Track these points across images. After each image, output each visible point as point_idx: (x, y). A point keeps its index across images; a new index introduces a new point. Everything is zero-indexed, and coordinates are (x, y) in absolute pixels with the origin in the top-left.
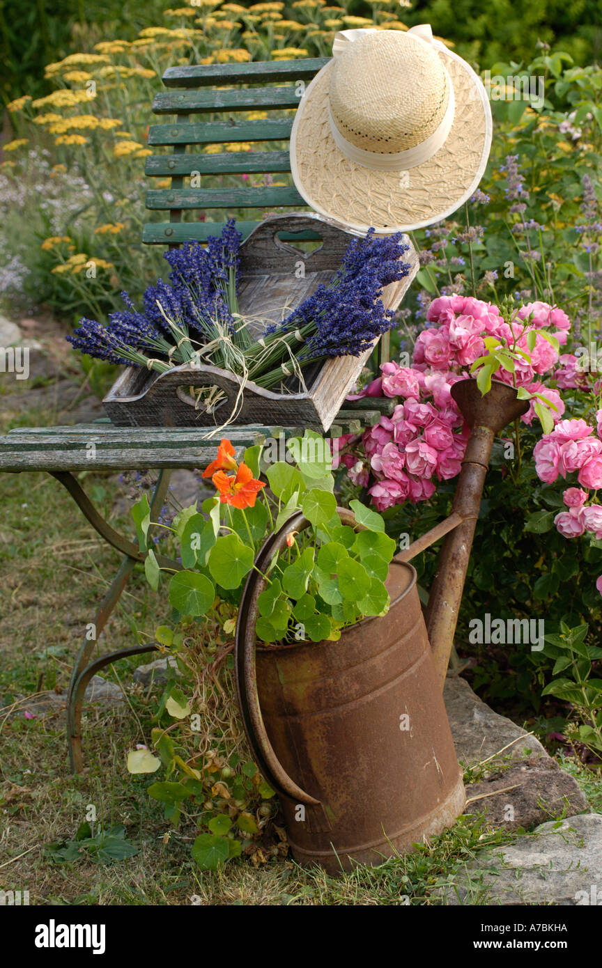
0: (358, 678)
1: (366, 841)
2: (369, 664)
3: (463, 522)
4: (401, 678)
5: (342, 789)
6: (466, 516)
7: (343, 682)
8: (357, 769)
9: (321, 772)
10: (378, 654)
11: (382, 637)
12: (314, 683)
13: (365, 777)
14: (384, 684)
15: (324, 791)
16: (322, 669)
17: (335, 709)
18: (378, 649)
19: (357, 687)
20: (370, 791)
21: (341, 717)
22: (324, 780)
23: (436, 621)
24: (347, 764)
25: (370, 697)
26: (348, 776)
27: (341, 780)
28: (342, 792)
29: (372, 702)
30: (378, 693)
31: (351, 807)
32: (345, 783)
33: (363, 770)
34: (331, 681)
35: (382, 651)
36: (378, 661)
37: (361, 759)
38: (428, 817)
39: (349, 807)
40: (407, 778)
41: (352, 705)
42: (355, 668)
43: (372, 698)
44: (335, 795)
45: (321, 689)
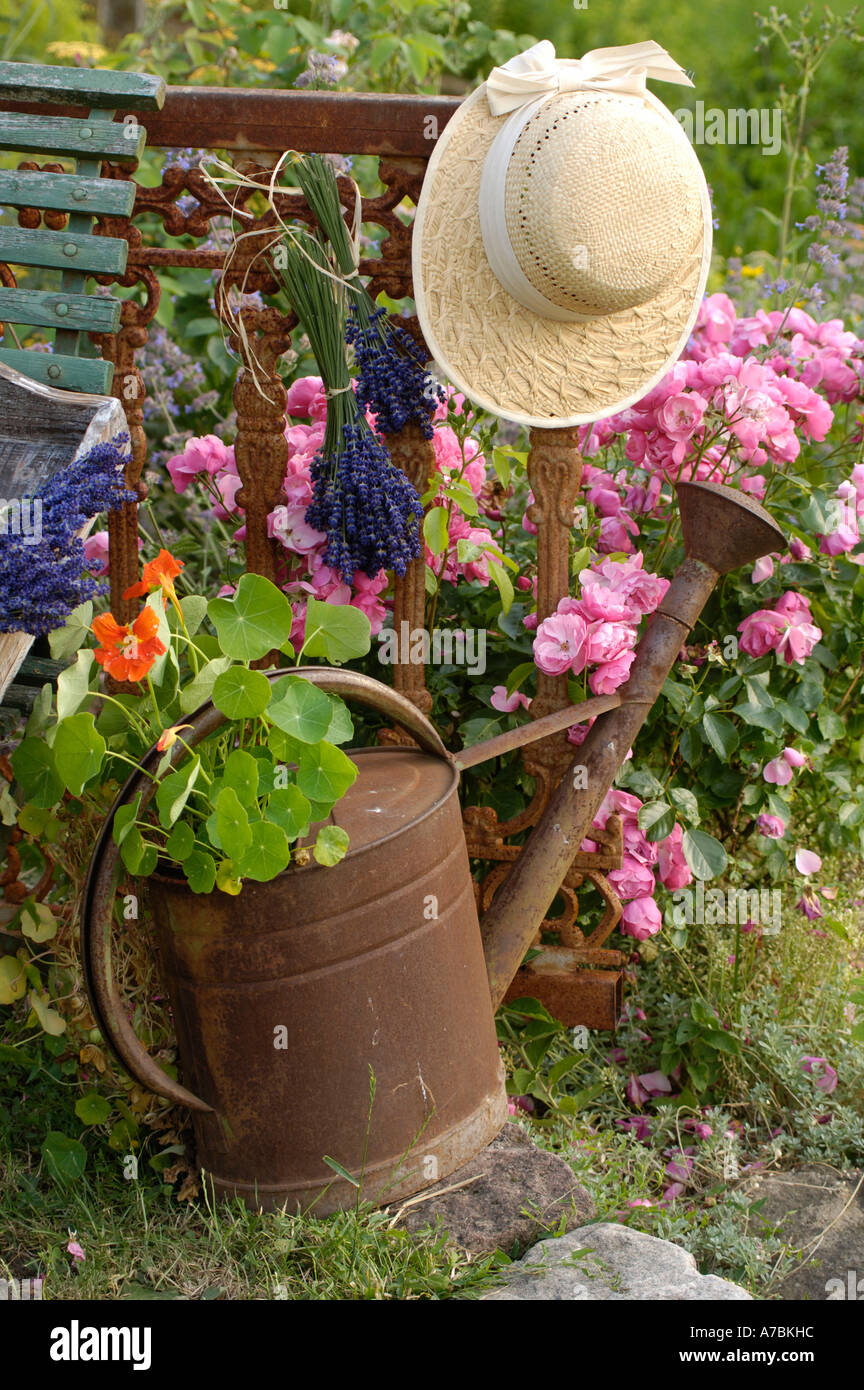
0: (285, 948)
1: (276, 1181)
2: (307, 930)
3: (622, 706)
4: (368, 956)
5: (245, 1100)
6: (630, 697)
7: (259, 950)
8: (271, 1077)
9: (218, 1069)
10: (325, 918)
11: (336, 894)
12: (215, 943)
13: (281, 1090)
14: (331, 963)
15: (222, 1096)
16: (226, 925)
17: (243, 985)
18: (326, 910)
19: (281, 960)
20: (288, 1111)
21: (251, 998)
22: (223, 1082)
23: (535, 852)
24: (256, 1066)
25: (302, 979)
26: (256, 1084)
27: (246, 1088)
28: (246, 1105)
29: (305, 985)
30: (318, 974)
31: (258, 1128)
32: (251, 1093)
33: (280, 1081)
34: (239, 945)
35: (335, 914)
36: (324, 929)
37: (277, 1065)
38: (387, 1163)
39: (255, 1128)
40: (355, 1103)
41: (271, 985)
42: (280, 933)
43: (304, 981)
44: (236, 1106)
45: (224, 952)
